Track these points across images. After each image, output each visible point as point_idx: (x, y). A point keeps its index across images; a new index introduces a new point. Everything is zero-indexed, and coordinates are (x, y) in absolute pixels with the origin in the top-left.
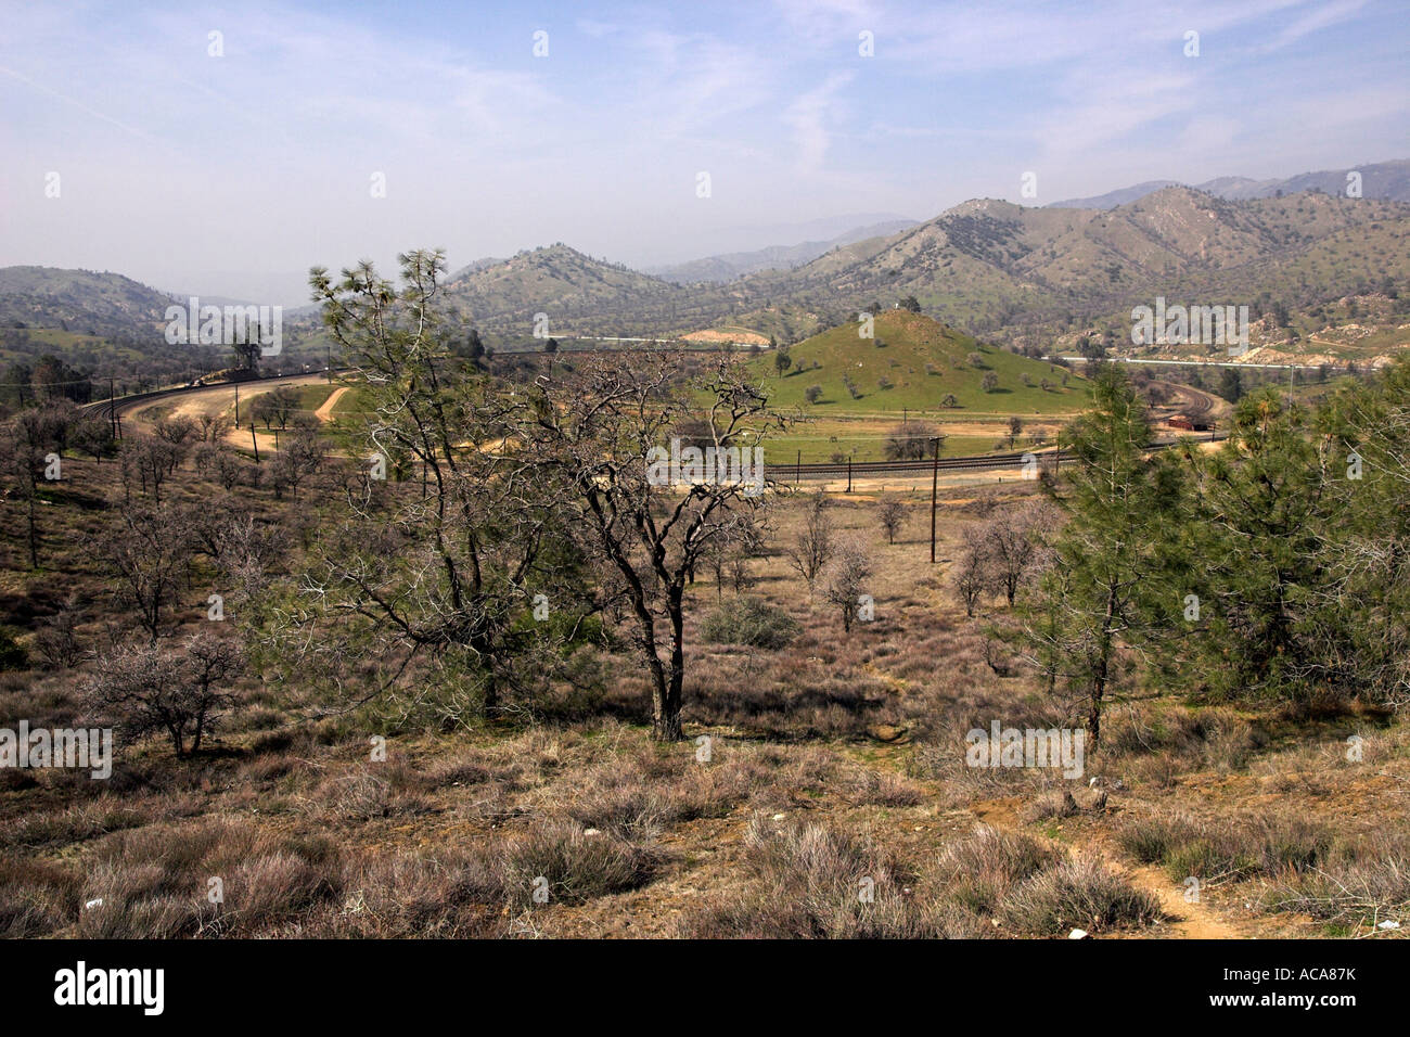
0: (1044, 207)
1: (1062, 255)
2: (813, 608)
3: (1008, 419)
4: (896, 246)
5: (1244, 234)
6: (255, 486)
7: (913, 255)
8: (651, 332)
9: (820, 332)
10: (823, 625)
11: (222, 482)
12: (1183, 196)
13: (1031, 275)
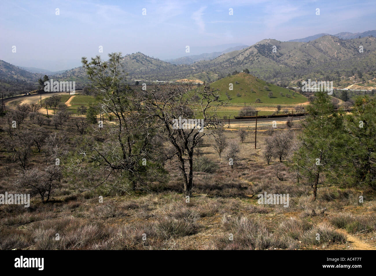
0: (287, 42)
1: (292, 56)
2: (221, 162)
3: (277, 106)
4: (242, 53)
5: (349, 50)
6: (49, 125)
7: (247, 56)
8: (167, 79)
9: (219, 79)
10: (225, 167)
11: (38, 124)
12: (330, 38)
13: (283, 62)
